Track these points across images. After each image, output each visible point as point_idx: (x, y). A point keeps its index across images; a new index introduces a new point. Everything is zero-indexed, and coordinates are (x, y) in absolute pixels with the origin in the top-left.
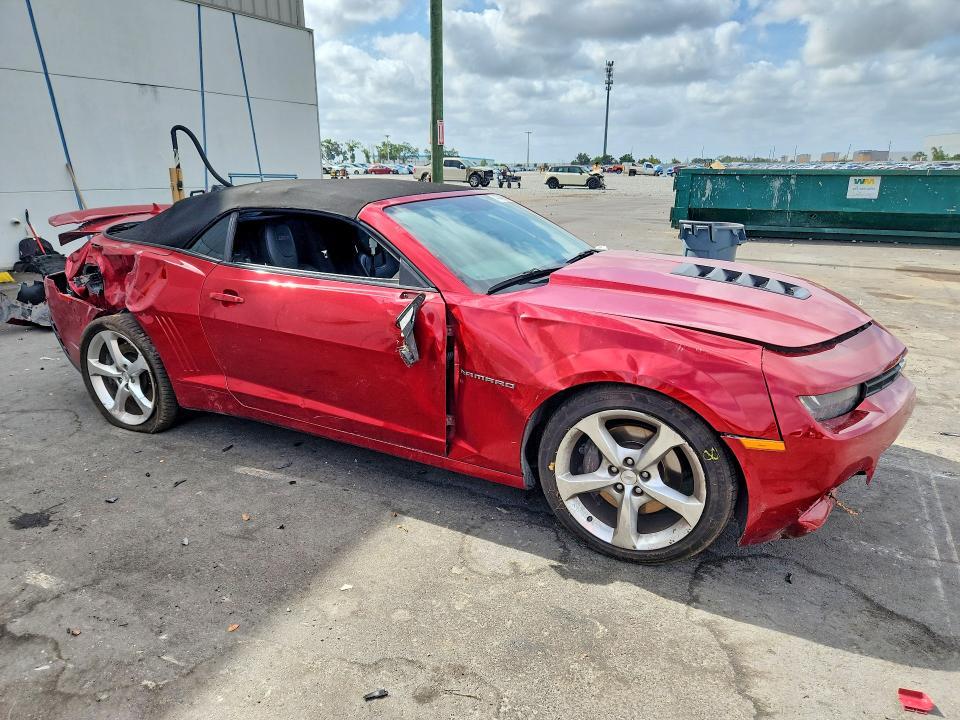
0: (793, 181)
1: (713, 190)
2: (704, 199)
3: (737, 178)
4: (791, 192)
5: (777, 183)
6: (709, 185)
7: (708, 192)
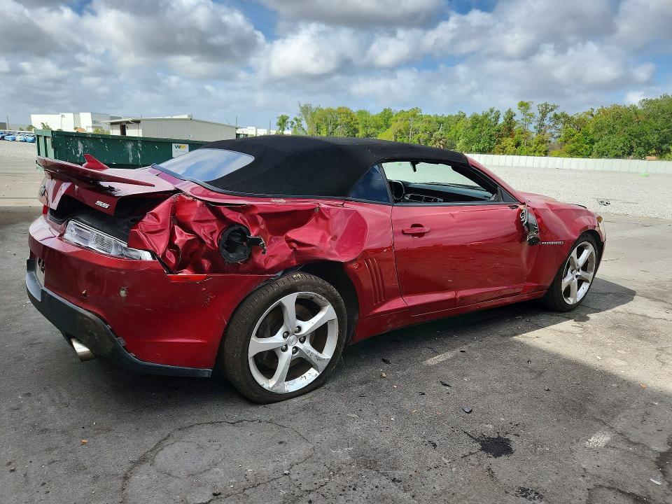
0: (139, 145)
1: (85, 149)
2: (78, 155)
3: (101, 140)
4: (140, 152)
5: (130, 146)
6: (80, 145)
7: (80, 150)
